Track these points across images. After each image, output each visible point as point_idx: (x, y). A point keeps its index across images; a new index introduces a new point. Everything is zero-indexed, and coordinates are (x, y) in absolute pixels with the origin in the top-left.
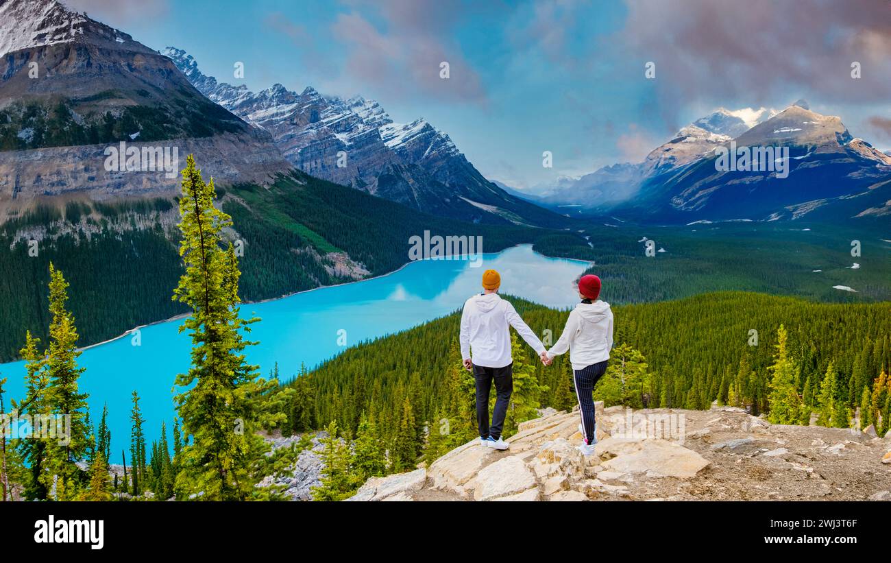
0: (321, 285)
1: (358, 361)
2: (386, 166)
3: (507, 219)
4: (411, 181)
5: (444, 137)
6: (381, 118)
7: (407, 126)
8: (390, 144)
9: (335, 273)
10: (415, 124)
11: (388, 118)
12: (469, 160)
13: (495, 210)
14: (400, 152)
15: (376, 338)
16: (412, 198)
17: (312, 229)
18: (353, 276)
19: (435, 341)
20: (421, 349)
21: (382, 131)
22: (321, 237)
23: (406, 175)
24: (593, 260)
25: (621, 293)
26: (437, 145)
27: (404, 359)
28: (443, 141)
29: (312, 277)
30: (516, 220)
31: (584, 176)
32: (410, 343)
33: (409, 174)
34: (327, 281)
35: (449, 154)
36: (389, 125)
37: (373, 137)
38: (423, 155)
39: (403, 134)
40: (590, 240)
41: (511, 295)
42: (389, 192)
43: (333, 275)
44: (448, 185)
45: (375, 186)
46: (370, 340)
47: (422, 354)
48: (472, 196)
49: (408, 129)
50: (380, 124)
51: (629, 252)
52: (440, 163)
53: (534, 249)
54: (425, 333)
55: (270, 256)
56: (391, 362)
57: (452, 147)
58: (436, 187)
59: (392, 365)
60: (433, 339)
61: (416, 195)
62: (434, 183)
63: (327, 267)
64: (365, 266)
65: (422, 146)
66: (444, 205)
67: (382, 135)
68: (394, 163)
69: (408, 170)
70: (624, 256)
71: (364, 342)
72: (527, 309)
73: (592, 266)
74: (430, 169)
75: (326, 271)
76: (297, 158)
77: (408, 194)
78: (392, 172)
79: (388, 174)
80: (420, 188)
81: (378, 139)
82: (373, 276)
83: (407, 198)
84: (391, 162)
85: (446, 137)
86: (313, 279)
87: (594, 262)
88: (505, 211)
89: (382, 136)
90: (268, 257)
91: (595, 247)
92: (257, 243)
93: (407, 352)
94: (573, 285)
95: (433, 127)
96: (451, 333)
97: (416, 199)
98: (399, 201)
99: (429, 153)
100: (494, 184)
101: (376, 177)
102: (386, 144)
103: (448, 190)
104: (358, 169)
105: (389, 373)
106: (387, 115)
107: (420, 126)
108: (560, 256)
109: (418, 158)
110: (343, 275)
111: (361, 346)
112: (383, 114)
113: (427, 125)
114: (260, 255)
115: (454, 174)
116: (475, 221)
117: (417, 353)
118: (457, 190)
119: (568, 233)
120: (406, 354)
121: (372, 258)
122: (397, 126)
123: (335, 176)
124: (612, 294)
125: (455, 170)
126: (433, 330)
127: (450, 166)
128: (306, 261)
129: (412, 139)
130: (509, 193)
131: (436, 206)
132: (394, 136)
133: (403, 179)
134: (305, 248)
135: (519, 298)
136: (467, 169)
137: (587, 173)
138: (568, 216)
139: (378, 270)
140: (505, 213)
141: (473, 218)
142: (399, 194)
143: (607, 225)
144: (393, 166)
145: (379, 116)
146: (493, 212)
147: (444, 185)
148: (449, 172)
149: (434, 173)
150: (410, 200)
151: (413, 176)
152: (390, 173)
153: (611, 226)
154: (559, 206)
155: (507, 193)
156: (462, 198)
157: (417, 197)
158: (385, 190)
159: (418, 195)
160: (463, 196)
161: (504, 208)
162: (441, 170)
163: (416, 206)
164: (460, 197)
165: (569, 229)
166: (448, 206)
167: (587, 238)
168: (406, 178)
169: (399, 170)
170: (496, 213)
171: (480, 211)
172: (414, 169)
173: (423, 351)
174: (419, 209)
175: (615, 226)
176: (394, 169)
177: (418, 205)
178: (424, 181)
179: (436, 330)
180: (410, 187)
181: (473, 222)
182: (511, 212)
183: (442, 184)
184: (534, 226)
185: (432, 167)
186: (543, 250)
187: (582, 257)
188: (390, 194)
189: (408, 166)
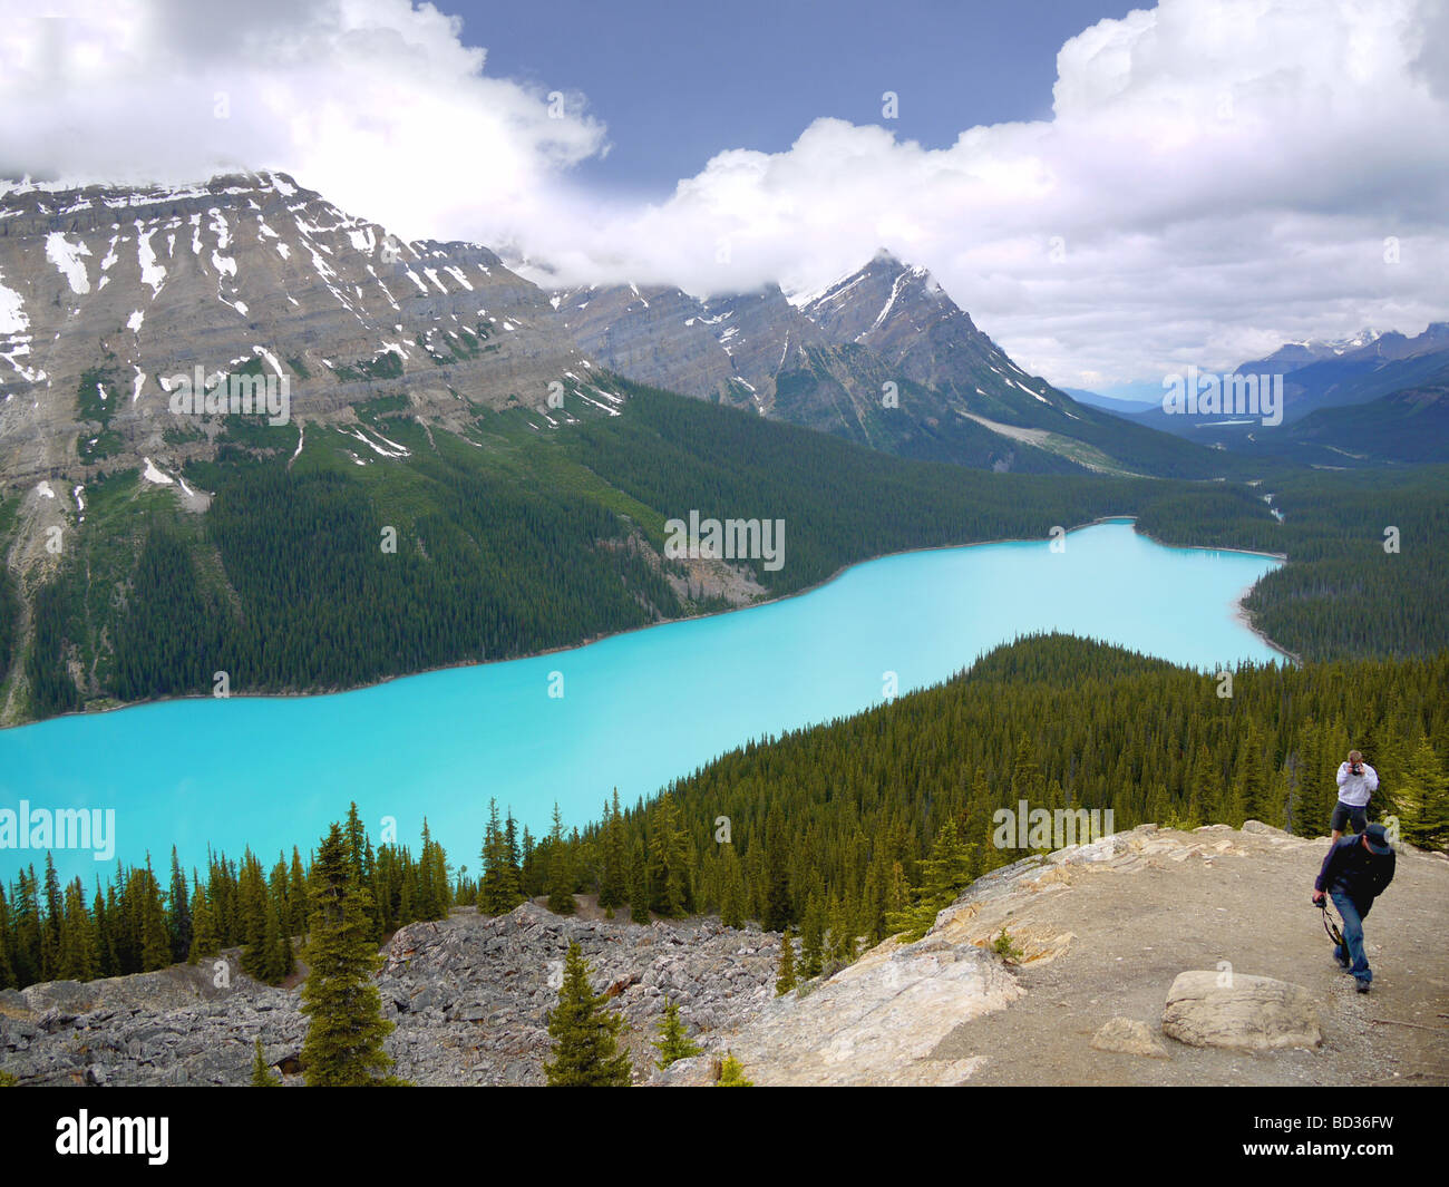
0: (660, 617)
1: (748, 781)
2: (793, 351)
3: (1074, 460)
5: (921, 276)
8: (800, 300)
9: (689, 591)
12: (980, 329)
13: (1043, 441)
14: (823, 318)
15: (785, 733)
16: (854, 422)
17: (638, 497)
18: (730, 597)
19: (914, 740)
20: (884, 758)
22: (657, 514)
23: (837, 369)
24: (1281, 550)
26: (906, 295)
27: (850, 777)
28: (919, 284)
29: (642, 601)
30: (1094, 461)
32: (860, 744)
33: (843, 366)
34: (674, 611)
35: (935, 315)
38: (875, 319)
40: (1274, 504)
42: (799, 408)
43: (685, 594)
44: (932, 387)
45: (768, 396)
46: (772, 737)
47: (888, 769)
48: (988, 410)
52: (915, 338)
53: (1139, 529)
54: (891, 723)
55: (557, 558)
56: (821, 787)
57: (939, 298)
58: (905, 391)
59: (822, 792)
60: (910, 737)
61: (860, 413)
62: (901, 384)
63: (672, 579)
64: (752, 575)
65: (872, 301)
66: (925, 433)
68: (809, 343)
69: (842, 358)
71: (758, 741)
72: (1123, 670)
73: (1279, 567)
74: (890, 352)
75: (670, 587)
76: (601, 343)
77: (844, 414)
79: (798, 369)
80: (868, 397)
82: (772, 597)
83: (841, 420)
84: (804, 342)
85: (927, 277)
86: (645, 606)
87: (1284, 557)
88: (1067, 442)
89: (782, 287)
90: (551, 561)
91: (1287, 519)
92: (529, 530)
93: (855, 765)
97: (861, 423)
98: (823, 427)
99: (888, 316)
100: (1040, 379)
101: (771, 376)
102: (791, 301)
103: (934, 400)
104: (732, 362)
105: (819, 809)
108: (1201, 543)
109: (864, 328)
110: (706, 594)
111: (750, 747)
113: (883, 252)
114: (536, 556)
115: (947, 361)
116: (999, 467)
117: (877, 766)
118: (955, 399)
119: (1223, 488)
123: (682, 378)
124: (1329, 633)
125: (950, 351)
126: (909, 716)
127: (938, 343)
128: (627, 565)
129: (849, 287)
130: (1075, 399)
131: (908, 436)
133: (830, 378)
134: (625, 539)
135: (1105, 645)
136: (977, 347)
138: (1219, 447)
139: (783, 584)
140: (1069, 446)
141: (994, 460)
142: (824, 413)
143: (1317, 467)
144: (807, 349)
146: (1043, 445)
147: (925, 387)
148: (936, 357)
149: (900, 359)
150: (847, 425)
151: (853, 371)
152: (802, 367)
153: (1328, 468)
154: (1198, 426)
155: (1070, 399)
156: (967, 415)
157: (863, 418)
158: (791, 404)
159: (866, 412)
160: (969, 410)
161: (1066, 435)
162: (915, 352)
163: (861, 438)
164: (963, 413)
165: (1223, 480)
166: (933, 434)
167: (1268, 499)
168: (838, 376)
169: (823, 359)
170: (1047, 447)
171: (1010, 444)
172: (854, 355)
173: (890, 763)
174: (868, 444)
175: (1336, 468)
176: (811, 356)
177: (867, 434)
178: (877, 380)
179: (916, 718)
180: (846, 395)
181: (992, 470)
182: (1083, 444)
183: (920, 385)
184: (1137, 475)
185: (896, 347)
186: (1160, 531)
187: (1257, 544)
188: (803, 413)
189: (843, 348)
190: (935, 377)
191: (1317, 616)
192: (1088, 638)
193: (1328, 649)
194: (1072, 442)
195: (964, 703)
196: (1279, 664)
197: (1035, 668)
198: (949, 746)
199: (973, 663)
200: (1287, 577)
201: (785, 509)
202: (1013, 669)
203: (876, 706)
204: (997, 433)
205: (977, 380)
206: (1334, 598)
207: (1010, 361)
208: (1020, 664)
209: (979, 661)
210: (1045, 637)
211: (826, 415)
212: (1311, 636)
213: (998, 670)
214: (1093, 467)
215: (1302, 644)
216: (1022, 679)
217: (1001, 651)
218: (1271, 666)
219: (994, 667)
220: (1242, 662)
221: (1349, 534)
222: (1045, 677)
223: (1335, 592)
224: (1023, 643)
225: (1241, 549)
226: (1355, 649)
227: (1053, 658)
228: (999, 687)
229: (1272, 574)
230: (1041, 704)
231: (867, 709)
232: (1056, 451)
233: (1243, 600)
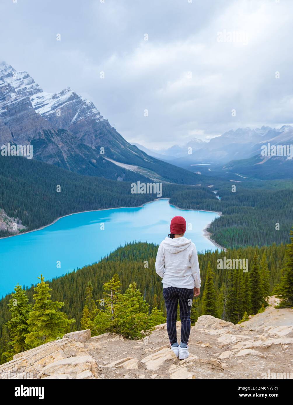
2: (38, 132)
3: (147, 177)
4: (61, 145)
5: (89, 105)
6: (32, 87)
7: (56, 95)
8: (40, 111)
10: (62, 93)
11: (38, 88)
12: (112, 126)
13: (136, 170)
14: (50, 119)
16: (62, 160)
18: (10, 230)
19: (84, 285)
20: (72, 293)
21: (33, 100)
23: (56, 139)
24: (220, 211)
25: (244, 238)
26: (83, 111)
28: (89, 108)
30: (155, 178)
31: (212, 139)
32: (63, 288)
33: (59, 138)
35: (94, 120)
36: (39, 94)
37: (25, 105)
38: (71, 121)
39: (52, 102)
40: (218, 194)
41: (151, 243)
42: (40, 154)
44: (94, 148)
46: (27, 287)
47: (74, 297)
48: (115, 157)
49: (57, 98)
50: (31, 93)
51: (250, 203)
52: (86, 128)
53: (171, 202)
54: (76, 279)
57: (97, 114)
58: (83, 149)
60: (83, 283)
61: (65, 157)
62: (82, 146)
64: (20, 221)
65: (70, 113)
66: (91, 166)
67: (33, 103)
68: (44, 128)
69: (58, 135)
70: (245, 207)
73: (219, 216)
74: (77, 133)
77: (58, 157)
78: (43, 136)
79: (40, 138)
80: (68, 150)
81: (30, 107)
82: (29, 230)
83: (57, 159)
84: (42, 127)
85: (92, 105)
87: (221, 213)
88: (145, 170)
89: (33, 105)
91: (222, 200)
93: (60, 296)
94: (204, 233)
95: (79, 96)
96: (99, 278)
97: (66, 161)
98: (50, 162)
99: (76, 119)
100: (134, 146)
101: (29, 141)
102: (37, 111)
103: (94, 153)
104: (12, 134)
106: (37, 85)
107: (68, 95)
108: (193, 208)
109: (67, 123)
112: (33, 84)
113: (74, 94)
115: (99, 138)
116: (119, 179)
117: (69, 297)
118: (102, 152)
119: (200, 188)
120: (59, 298)
121: (27, 214)
122: (47, 95)
124: (236, 240)
125: (100, 134)
126: (83, 276)
129: (62, 106)
130: (148, 154)
131: (84, 167)
132: (44, 103)
133: (53, 143)
136: (110, 133)
137: (214, 137)
138: (199, 173)
139: (32, 225)
140: (146, 172)
141: (117, 177)
142: (50, 157)
143: (232, 181)
144: (43, 131)
145: (30, 86)
146: (135, 171)
147: (91, 148)
148: (96, 136)
149: (81, 137)
150: (60, 162)
151: (62, 140)
152: (41, 138)
153: (235, 181)
154: (191, 165)
155: (146, 154)
156: (107, 159)
157: (66, 159)
158: (37, 152)
159: (67, 157)
160: (108, 157)
161: (144, 167)
162: (87, 134)
163: (66, 167)
164: (105, 158)
165: (200, 185)
166: (94, 166)
167: (215, 192)
168: (56, 142)
169: (50, 134)
170: (137, 172)
171: (123, 170)
172: (63, 134)
173: (75, 295)
174: (68, 169)
175: (238, 182)
176: (45, 134)
177: (68, 166)
178: (72, 144)
179: (85, 276)
180: (60, 149)
181: (117, 180)
182: (150, 171)
183: (89, 147)
184: (170, 183)
185: (80, 132)
186: (178, 204)
187: (212, 208)
188: (42, 156)
189: (58, 131)
190: (94, 143)
191: (232, 235)
192: (152, 243)
193: (236, 246)
194: (147, 170)
195: (105, 270)
196: (220, 251)
197: (132, 256)
198: (98, 286)
199: (109, 254)
200: (222, 220)
201: (34, 194)
202: (124, 256)
203: (70, 273)
204: (119, 166)
205: (111, 146)
206: (237, 227)
207: (123, 139)
208: (126, 254)
209: (111, 253)
210: (136, 243)
211: (51, 157)
212: (230, 241)
213: (118, 257)
214: (154, 180)
215: (227, 244)
216: (127, 260)
217: (119, 249)
218: (217, 252)
219: (117, 255)
220: (207, 251)
221: (242, 204)
222: (136, 259)
223: (238, 226)
224: (128, 246)
225: (206, 210)
226: (245, 245)
227: (139, 251)
228: (118, 263)
229: (217, 219)
230: (134, 268)
231: (67, 274)
232: (141, 173)
233: (207, 228)
